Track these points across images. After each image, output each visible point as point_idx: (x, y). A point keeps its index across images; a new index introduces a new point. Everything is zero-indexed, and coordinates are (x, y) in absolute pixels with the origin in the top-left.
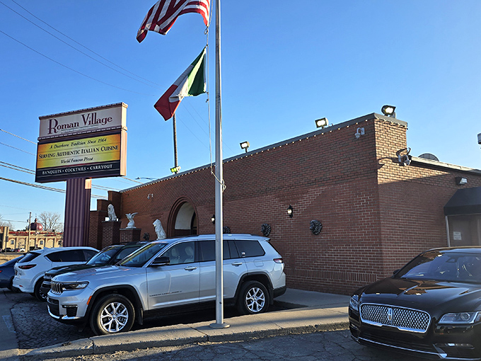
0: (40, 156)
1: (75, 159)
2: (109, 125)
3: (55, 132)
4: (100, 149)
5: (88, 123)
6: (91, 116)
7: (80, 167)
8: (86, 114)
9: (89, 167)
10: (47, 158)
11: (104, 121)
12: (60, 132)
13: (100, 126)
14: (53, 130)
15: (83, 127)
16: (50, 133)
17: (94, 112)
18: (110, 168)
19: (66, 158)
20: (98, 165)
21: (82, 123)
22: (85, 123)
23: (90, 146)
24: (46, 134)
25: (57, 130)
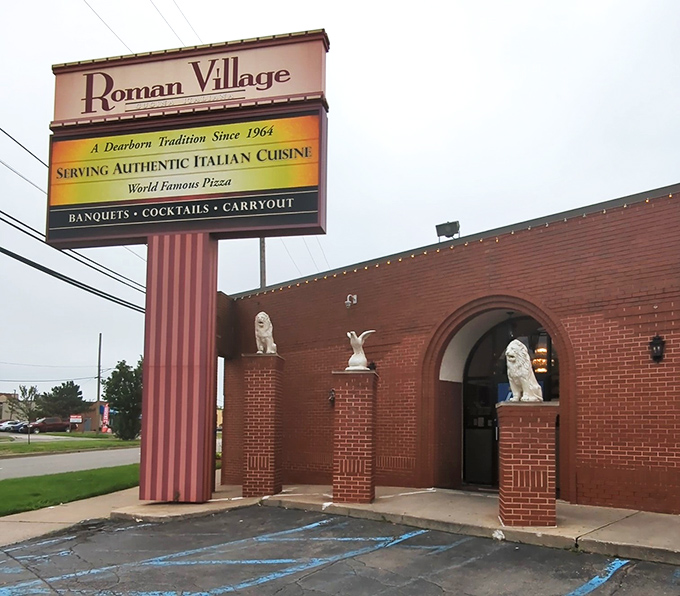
0: (57, 172)
1: (173, 181)
2: (278, 92)
3: (105, 107)
4: (253, 157)
5: (210, 84)
6: (219, 64)
7: (190, 205)
8: (204, 63)
9: (220, 203)
10: (80, 179)
11: (264, 79)
12: (120, 109)
13: (251, 95)
14: (97, 104)
15: (193, 96)
16: (89, 109)
17: (230, 56)
18: (286, 209)
19: (143, 179)
20: (248, 200)
21: (191, 86)
22: (203, 85)
23: (224, 148)
24: (76, 113)
25: (111, 103)
